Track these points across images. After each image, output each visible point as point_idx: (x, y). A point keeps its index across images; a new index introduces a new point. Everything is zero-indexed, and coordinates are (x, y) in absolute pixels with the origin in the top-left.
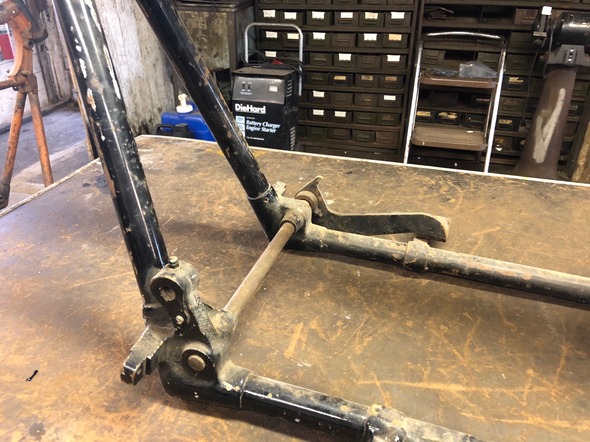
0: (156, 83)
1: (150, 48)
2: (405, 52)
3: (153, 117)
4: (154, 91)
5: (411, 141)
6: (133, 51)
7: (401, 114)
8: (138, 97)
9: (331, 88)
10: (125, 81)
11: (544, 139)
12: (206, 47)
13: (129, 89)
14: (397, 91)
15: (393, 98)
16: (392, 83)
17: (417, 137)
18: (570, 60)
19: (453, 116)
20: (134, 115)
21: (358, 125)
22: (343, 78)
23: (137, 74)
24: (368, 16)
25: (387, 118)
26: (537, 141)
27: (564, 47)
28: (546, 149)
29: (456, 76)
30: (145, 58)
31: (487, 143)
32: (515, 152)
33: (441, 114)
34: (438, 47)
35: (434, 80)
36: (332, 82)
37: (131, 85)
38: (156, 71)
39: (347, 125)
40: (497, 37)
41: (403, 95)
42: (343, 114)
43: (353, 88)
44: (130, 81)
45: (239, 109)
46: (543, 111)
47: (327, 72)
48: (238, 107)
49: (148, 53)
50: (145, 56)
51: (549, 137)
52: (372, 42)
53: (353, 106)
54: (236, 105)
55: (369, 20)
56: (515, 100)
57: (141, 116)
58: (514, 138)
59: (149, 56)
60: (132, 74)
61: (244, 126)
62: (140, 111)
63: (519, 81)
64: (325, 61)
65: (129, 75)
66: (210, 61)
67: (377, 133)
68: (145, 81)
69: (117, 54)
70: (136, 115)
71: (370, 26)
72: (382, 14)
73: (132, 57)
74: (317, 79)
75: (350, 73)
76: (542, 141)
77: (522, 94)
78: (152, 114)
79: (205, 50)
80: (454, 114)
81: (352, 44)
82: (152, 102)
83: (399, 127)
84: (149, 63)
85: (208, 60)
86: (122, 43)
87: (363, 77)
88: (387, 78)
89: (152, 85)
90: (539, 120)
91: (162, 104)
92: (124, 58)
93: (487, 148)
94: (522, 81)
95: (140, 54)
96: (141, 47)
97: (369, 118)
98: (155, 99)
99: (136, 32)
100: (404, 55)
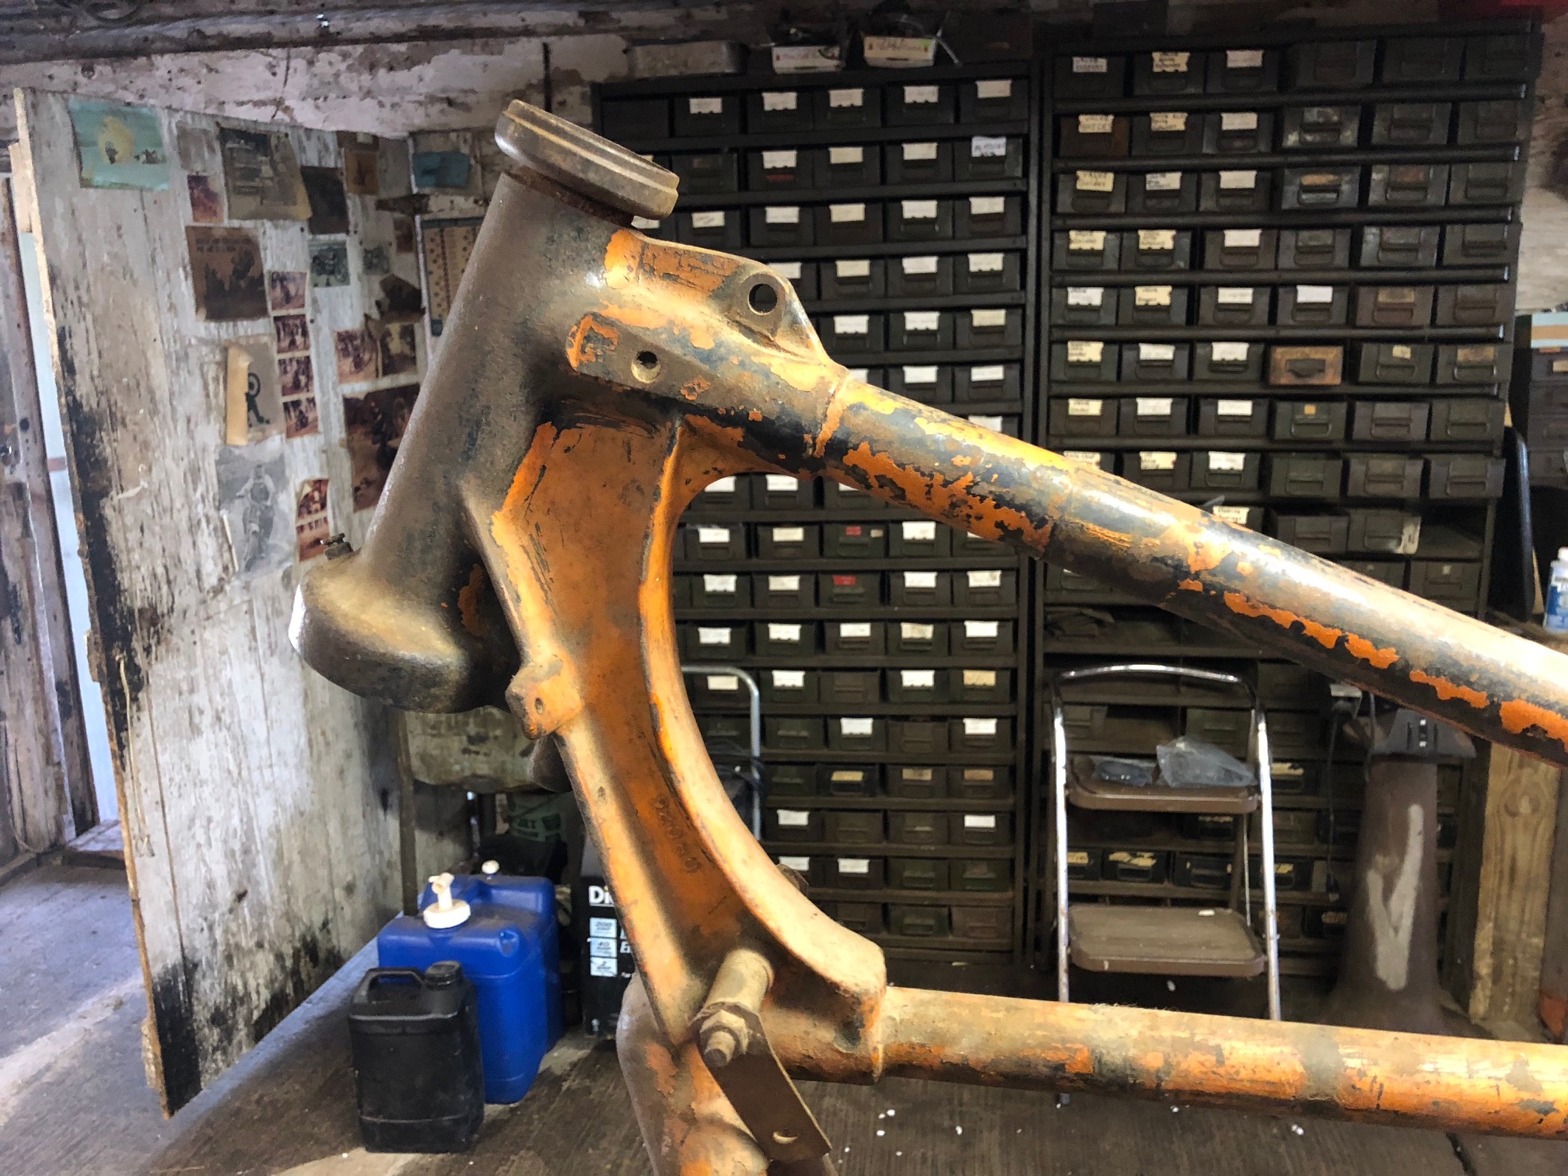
0: (344, 821)
1: (333, 729)
2: (1008, 710)
3: (330, 915)
4: (336, 840)
5: (1069, 957)
6: (289, 748)
7: (1012, 861)
8: (297, 868)
9: (824, 801)
10: (265, 834)
11: (1396, 930)
12: (498, 732)
13: (273, 855)
14: (998, 803)
15: (988, 822)
16: (981, 787)
17: (1085, 947)
18: (1423, 744)
19: (1145, 861)
20: (284, 921)
21: (905, 893)
22: (856, 776)
23: (296, 807)
24: (909, 631)
25: (979, 871)
26: (1378, 934)
27: (1404, 713)
28: (1406, 953)
29: (1156, 789)
30: (319, 759)
31: (1265, 951)
32: (1311, 942)
33: (1116, 856)
34: (1090, 698)
35: (1109, 798)
36: (824, 786)
37: (279, 841)
38: (344, 787)
39: (871, 894)
40: (1231, 678)
41: (1013, 815)
42: (860, 866)
43: (881, 801)
44: (278, 830)
45: (600, 899)
46: (1380, 859)
47: (813, 764)
48: (597, 895)
49: (327, 744)
50: (320, 753)
51: (1407, 923)
52: (923, 690)
53: (884, 844)
54: (593, 889)
55: (912, 642)
56: (1292, 816)
57: (299, 919)
58: (1304, 908)
59: (328, 753)
60: (284, 810)
61: (613, 944)
62: (299, 906)
63: (1292, 772)
64: (804, 738)
65: (276, 813)
66: (509, 766)
67: (954, 910)
68: (316, 821)
69: (249, 768)
70: (289, 920)
71: (916, 654)
72: (943, 628)
73: (286, 764)
74: (786, 780)
75: (873, 764)
76: (1391, 933)
77: (1308, 801)
78: (330, 907)
79: (496, 738)
80: (1147, 855)
81: (874, 696)
82: (331, 872)
83: (1010, 894)
84: (328, 769)
85: (503, 763)
86: (262, 734)
87: (908, 774)
88: (969, 774)
89: (333, 826)
90: (1374, 881)
91: (357, 872)
92: (267, 773)
93: (1267, 964)
94: (1300, 771)
95: (307, 751)
96: (309, 733)
97: (931, 875)
98: (339, 862)
99: (301, 700)
100: (1005, 718)
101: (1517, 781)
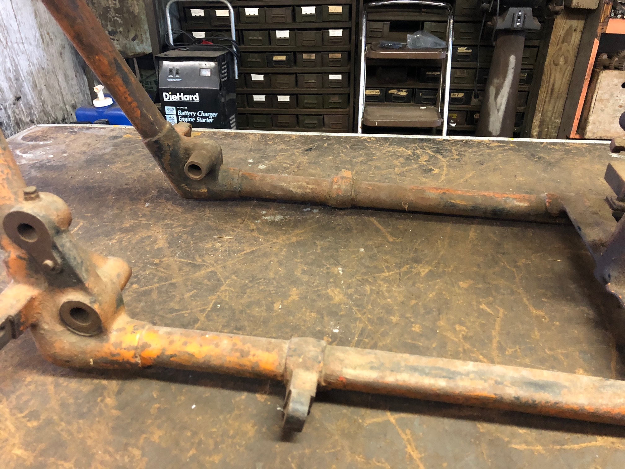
0: (66, 76)
1: (53, 33)
2: (347, 25)
3: (66, 117)
4: (63, 84)
6: (31, 37)
7: (349, 95)
8: (45, 92)
9: (269, 70)
10: (25, 74)
11: (498, 110)
12: (121, 29)
13: (31, 84)
14: (342, 69)
15: (339, 77)
16: (336, 61)
17: (369, 118)
18: (518, 24)
19: (403, 93)
20: (42, 114)
21: (304, 110)
22: (283, 58)
23: (40, 65)
25: (336, 99)
26: (491, 113)
27: (512, 10)
28: (501, 120)
29: (404, 48)
30: (48, 45)
31: (442, 118)
32: (469, 126)
33: (390, 92)
34: (382, 18)
35: (382, 54)
36: (271, 63)
37: (33, 78)
38: (63, 61)
39: (292, 111)
40: (442, 4)
41: (349, 73)
42: (286, 99)
43: (294, 69)
44: (32, 73)
45: (168, 98)
46: (496, 81)
47: (265, 52)
48: (166, 96)
49: (51, 39)
50: (48, 43)
51: (503, 107)
52: (311, 16)
53: (296, 89)
54: (164, 94)
56: (465, 71)
57: (50, 115)
58: (467, 111)
59: (52, 44)
60: (33, 65)
61: (175, 117)
62: (49, 109)
63: (467, 51)
64: (260, 40)
65: (30, 66)
66: (128, 45)
67: (325, 116)
68: (51, 73)
69: (11, 42)
70: (45, 114)
73: (31, 44)
74: (254, 60)
75: (291, 52)
76: (496, 112)
77: (472, 64)
78: (65, 112)
79: (120, 32)
80: (404, 90)
81: (289, 19)
82: (63, 98)
83: (348, 109)
84: (54, 51)
85: (126, 44)
86: (16, 28)
87: (305, 56)
88: (331, 55)
89: (61, 77)
90: (492, 90)
91: (76, 101)
92: (21, 46)
93: (442, 123)
94: (470, 51)
95: (41, 41)
96: (41, 32)
97: (315, 102)
98: (67, 94)
99: (34, 14)
100: (347, 28)
101: (560, 49)
